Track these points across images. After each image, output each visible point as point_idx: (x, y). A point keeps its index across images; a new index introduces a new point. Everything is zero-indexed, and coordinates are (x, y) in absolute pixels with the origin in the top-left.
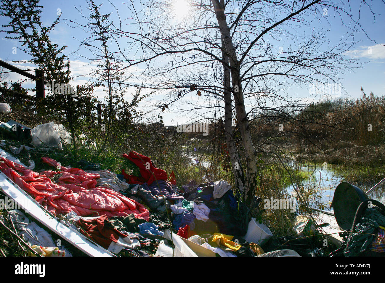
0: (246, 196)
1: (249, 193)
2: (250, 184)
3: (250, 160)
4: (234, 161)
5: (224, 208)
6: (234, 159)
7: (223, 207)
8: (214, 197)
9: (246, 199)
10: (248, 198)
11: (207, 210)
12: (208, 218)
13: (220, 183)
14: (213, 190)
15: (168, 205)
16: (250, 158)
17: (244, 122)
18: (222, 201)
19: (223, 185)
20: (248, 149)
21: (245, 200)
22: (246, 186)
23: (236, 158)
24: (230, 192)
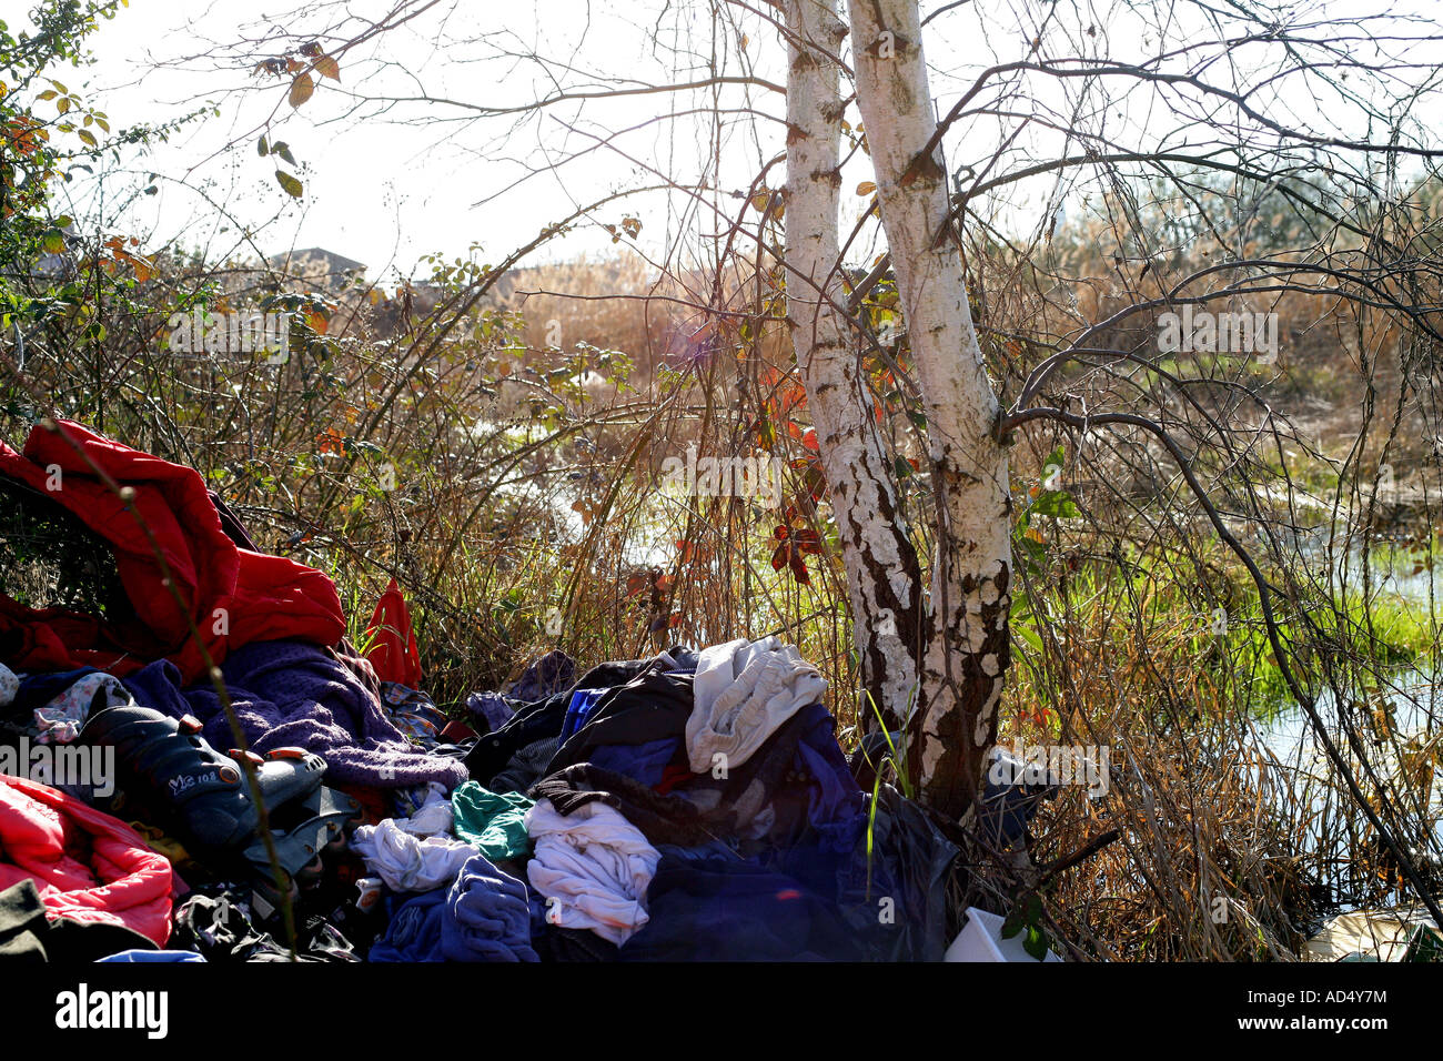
0: (934, 751)
1: (953, 728)
2: (957, 659)
3: (960, 475)
4: (851, 492)
5: (765, 839)
6: (849, 481)
7: (762, 831)
8: (692, 756)
9: (929, 769)
10: (942, 762)
11: (638, 854)
12: (643, 916)
13: (737, 660)
14: (689, 707)
15: (338, 828)
16: (962, 460)
17: (920, 182)
18: (757, 789)
19: (760, 669)
20: (946, 397)
21: (924, 781)
22: (934, 673)
23: (861, 474)
24: (811, 724)
